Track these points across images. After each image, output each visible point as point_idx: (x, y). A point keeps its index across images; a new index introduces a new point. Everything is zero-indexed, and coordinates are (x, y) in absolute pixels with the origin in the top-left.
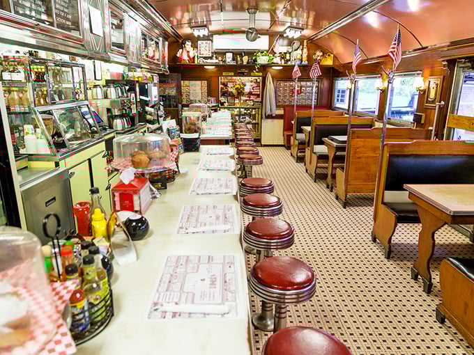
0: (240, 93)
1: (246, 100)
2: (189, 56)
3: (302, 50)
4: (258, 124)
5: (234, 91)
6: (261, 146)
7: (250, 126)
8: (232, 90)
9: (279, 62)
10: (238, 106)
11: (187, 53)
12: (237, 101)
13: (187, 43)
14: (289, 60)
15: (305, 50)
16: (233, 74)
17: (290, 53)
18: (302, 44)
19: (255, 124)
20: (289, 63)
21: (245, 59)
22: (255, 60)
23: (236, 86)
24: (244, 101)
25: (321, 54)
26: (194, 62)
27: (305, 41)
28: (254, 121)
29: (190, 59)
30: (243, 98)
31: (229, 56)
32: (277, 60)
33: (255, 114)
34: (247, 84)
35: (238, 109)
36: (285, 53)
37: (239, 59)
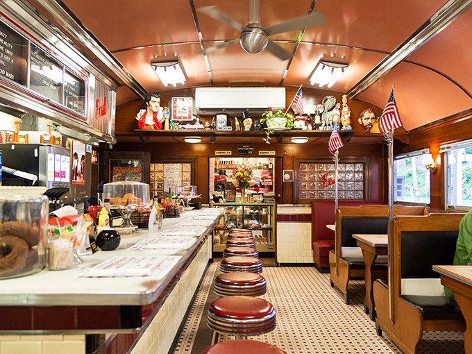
0: (243, 184)
1: (253, 194)
2: (155, 119)
3: (340, 109)
4: (271, 229)
5: (234, 181)
6: (278, 265)
7: (260, 233)
8: (231, 180)
9: (304, 128)
10: (240, 203)
11: (152, 115)
12: (238, 195)
13: (153, 98)
14: (321, 125)
15: (345, 109)
16: (230, 153)
17: (321, 115)
18: (339, 100)
19: (267, 229)
20: (321, 128)
21: (248, 123)
22: (265, 125)
23: (238, 174)
24: (249, 195)
25: (372, 115)
26: (164, 128)
27: (344, 96)
28: (265, 226)
29: (157, 123)
30: (248, 191)
31: (222, 119)
32: (300, 124)
33: (267, 215)
34: (254, 171)
35: (241, 208)
36: (313, 116)
37: (237, 123)
